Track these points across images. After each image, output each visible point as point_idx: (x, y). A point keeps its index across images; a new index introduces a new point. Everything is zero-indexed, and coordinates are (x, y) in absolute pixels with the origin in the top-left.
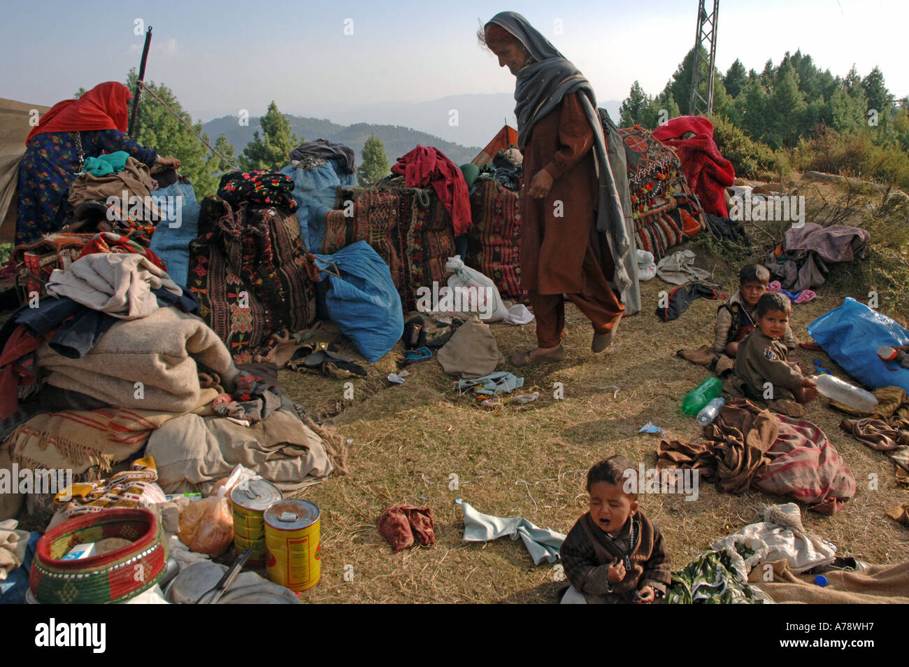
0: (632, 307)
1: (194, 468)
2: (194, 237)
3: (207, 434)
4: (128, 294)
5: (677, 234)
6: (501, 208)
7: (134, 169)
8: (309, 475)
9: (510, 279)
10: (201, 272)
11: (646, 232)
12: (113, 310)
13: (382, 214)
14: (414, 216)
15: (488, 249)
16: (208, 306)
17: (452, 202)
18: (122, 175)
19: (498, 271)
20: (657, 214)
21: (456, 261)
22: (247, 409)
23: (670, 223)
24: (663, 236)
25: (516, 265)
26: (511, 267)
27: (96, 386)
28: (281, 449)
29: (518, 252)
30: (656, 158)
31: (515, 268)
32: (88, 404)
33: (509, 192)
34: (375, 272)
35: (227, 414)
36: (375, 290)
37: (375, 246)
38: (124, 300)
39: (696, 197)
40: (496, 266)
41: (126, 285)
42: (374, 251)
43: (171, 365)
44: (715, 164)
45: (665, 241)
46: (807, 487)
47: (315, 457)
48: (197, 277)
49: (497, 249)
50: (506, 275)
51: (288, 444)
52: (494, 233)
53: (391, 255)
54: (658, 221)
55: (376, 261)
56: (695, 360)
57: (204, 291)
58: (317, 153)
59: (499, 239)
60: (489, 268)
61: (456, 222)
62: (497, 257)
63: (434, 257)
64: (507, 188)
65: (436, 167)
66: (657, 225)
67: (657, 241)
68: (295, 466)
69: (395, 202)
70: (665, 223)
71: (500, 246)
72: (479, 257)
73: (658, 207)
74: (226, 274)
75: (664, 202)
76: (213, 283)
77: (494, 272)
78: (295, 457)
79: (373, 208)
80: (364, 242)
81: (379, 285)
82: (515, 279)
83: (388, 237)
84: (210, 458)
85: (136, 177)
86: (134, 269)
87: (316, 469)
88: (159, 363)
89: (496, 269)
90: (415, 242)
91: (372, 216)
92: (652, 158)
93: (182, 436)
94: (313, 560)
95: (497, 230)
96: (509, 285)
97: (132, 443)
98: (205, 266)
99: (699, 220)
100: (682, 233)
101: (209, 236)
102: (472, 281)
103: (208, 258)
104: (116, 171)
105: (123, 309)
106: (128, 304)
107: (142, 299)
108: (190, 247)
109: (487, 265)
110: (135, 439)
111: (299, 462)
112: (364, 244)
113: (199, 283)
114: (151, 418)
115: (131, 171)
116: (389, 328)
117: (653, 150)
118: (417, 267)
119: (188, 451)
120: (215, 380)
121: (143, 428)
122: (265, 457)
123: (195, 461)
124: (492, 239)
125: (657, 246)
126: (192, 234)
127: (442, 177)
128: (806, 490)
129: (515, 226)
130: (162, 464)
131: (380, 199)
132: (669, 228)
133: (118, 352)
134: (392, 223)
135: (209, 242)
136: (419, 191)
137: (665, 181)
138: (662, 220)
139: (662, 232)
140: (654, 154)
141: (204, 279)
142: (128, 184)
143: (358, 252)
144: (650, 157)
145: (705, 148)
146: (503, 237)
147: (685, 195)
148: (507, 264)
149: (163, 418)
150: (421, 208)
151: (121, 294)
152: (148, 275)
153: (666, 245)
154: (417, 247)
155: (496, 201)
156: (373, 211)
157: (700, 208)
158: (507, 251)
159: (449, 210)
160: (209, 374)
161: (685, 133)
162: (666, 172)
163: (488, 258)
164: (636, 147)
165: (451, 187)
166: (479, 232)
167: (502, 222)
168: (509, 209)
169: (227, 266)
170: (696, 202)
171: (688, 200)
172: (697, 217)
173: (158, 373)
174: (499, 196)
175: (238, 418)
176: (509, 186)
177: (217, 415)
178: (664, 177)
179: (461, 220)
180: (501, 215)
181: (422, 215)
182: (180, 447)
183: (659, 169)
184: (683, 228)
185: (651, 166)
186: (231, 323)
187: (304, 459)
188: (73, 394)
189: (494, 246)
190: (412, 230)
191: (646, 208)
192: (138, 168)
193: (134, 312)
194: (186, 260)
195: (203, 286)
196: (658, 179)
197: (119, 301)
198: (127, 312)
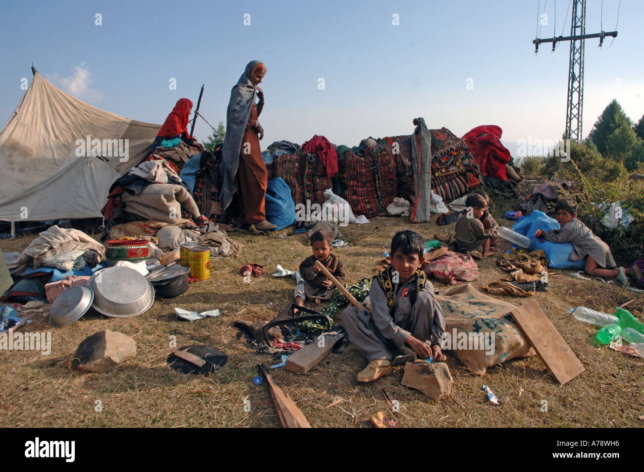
0: (423, 218)
1: (172, 242)
2: (199, 169)
3: (181, 233)
4: (156, 172)
5: (466, 187)
6: (354, 165)
7: (183, 146)
8: (220, 254)
9: (362, 204)
10: (200, 186)
11: (447, 185)
12: (150, 178)
13: (289, 165)
14: (307, 168)
15: (350, 188)
16: (202, 201)
17: (326, 161)
18: (176, 148)
19: (356, 200)
20: (453, 174)
21: (329, 191)
22: (201, 228)
23: (461, 180)
24: (457, 188)
25: (365, 197)
26: (363, 198)
27: (141, 210)
28: (210, 242)
29: (366, 190)
30: (451, 143)
31: (364, 199)
32: (138, 218)
33: (358, 157)
34: (281, 190)
35: (191, 228)
36: (280, 198)
37: (286, 181)
38: (154, 174)
39: (478, 166)
40: (355, 197)
41: (156, 168)
42: (284, 182)
43: (169, 201)
44: (497, 150)
45: (458, 190)
46: (441, 271)
47: (224, 247)
48: (198, 188)
49: (355, 188)
50: (360, 203)
51: (213, 241)
52: (352, 179)
53: (295, 186)
54: (454, 179)
55: (284, 186)
56: (442, 239)
57: (200, 194)
58: (281, 147)
59: (355, 182)
60: (351, 198)
61: (329, 171)
62: (355, 193)
63: (319, 190)
64: (358, 155)
65: (319, 144)
66: (453, 181)
67: (453, 190)
68: (215, 250)
69: (297, 159)
70: (459, 180)
71: (356, 186)
72: (346, 193)
73: (453, 171)
74: (212, 187)
75: (457, 168)
76: (205, 191)
77: (354, 200)
78: (216, 246)
79: (285, 162)
80: (280, 177)
81: (283, 196)
82: (365, 205)
83: (294, 177)
84: (180, 240)
85: (183, 149)
86: (160, 164)
87: (223, 252)
88: (163, 198)
89: (354, 199)
90: (308, 181)
91: (284, 165)
92: (449, 144)
93: (170, 231)
94: (205, 268)
95: (353, 177)
96: (362, 208)
97: (151, 233)
98: (203, 183)
99: (479, 179)
100: (468, 186)
101: (204, 169)
102: (335, 201)
103: (204, 179)
104: (174, 146)
105: (153, 178)
106: (155, 176)
107: (161, 175)
108: (196, 174)
109: (349, 197)
110: (153, 231)
111: (217, 249)
112: (280, 178)
113: (199, 190)
114: (160, 223)
115: (180, 147)
116: (284, 215)
117: (450, 139)
118: (309, 194)
119: (171, 236)
120: (190, 216)
121: (156, 227)
122: (202, 244)
123: (173, 239)
124: (351, 182)
125: (453, 193)
126: (197, 168)
127: (322, 149)
128: (439, 272)
129: (363, 175)
130: (161, 240)
131: (289, 158)
132: (461, 183)
133: (149, 194)
134: (295, 170)
135: (204, 171)
136: (309, 155)
137: (456, 156)
138: (457, 178)
139: (456, 185)
140: (450, 141)
141: (201, 189)
142: (178, 152)
143: (276, 181)
144: (448, 143)
145: (491, 141)
146: (357, 182)
147: (471, 165)
148: (361, 196)
149: (164, 224)
150: (310, 163)
151: (153, 172)
152: (166, 169)
153: (459, 193)
154: (309, 183)
155: (351, 162)
156: (285, 163)
157: (480, 172)
158: (360, 189)
159: (325, 165)
160: (187, 213)
161: (482, 133)
162: (456, 151)
163: (350, 193)
164: (440, 138)
165: (326, 153)
166: (344, 178)
167: (355, 173)
168: (358, 166)
169: (212, 183)
170: (477, 168)
171: (472, 167)
172: (477, 177)
173: (163, 202)
174: (353, 159)
175: (196, 230)
176: (359, 155)
177: (187, 228)
178: (455, 154)
179: (331, 170)
180: (354, 169)
181: (311, 167)
182: (168, 235)
183: (452, 149)
184: (469, 183)
185: (448, 148)
186: (211, 209)
187: (219, 248)
188: (134, 215)
189: (354, 186)
190: (306, 174)
191: (444, 171)
192: (184, 146)
193: (157, 180)
194: (194, 180)
195: (201, 192)
196: (451, 155)
197: (152, 175)
198: (154, 180)
